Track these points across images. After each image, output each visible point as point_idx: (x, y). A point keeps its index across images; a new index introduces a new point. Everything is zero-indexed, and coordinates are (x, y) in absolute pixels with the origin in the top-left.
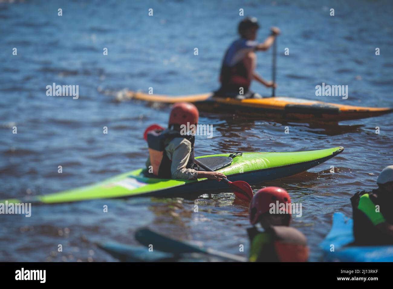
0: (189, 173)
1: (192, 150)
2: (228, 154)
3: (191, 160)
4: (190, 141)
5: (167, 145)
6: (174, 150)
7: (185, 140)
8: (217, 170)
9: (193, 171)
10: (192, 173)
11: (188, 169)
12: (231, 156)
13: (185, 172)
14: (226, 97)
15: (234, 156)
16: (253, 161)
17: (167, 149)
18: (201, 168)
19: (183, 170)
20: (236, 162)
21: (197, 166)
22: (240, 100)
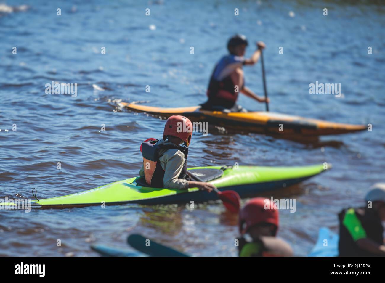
0: (180, 183)
1: (185, 161)
2: (219, 167)
3: (184, 171)
4: (184, 152)
5: (162, 155)
6: (168, 160)
7: (179, 151)
8: (208, 181)
9: (185, 181)
10: (183, 182)
11: (179, 179)
12: (222, 168)
13: (176, 182)
14: (213, 110)
15: (225, 169)
16: (243, 175)
17: (161, 159)
18: (192, 179)
19: (174, 180)
20: (226, 174)
21: (189, 177)
22: (227, 113)
